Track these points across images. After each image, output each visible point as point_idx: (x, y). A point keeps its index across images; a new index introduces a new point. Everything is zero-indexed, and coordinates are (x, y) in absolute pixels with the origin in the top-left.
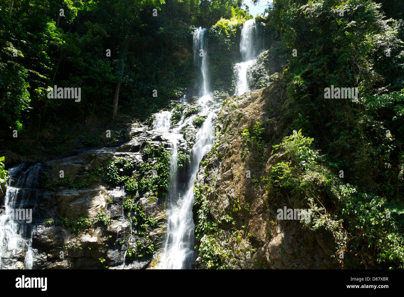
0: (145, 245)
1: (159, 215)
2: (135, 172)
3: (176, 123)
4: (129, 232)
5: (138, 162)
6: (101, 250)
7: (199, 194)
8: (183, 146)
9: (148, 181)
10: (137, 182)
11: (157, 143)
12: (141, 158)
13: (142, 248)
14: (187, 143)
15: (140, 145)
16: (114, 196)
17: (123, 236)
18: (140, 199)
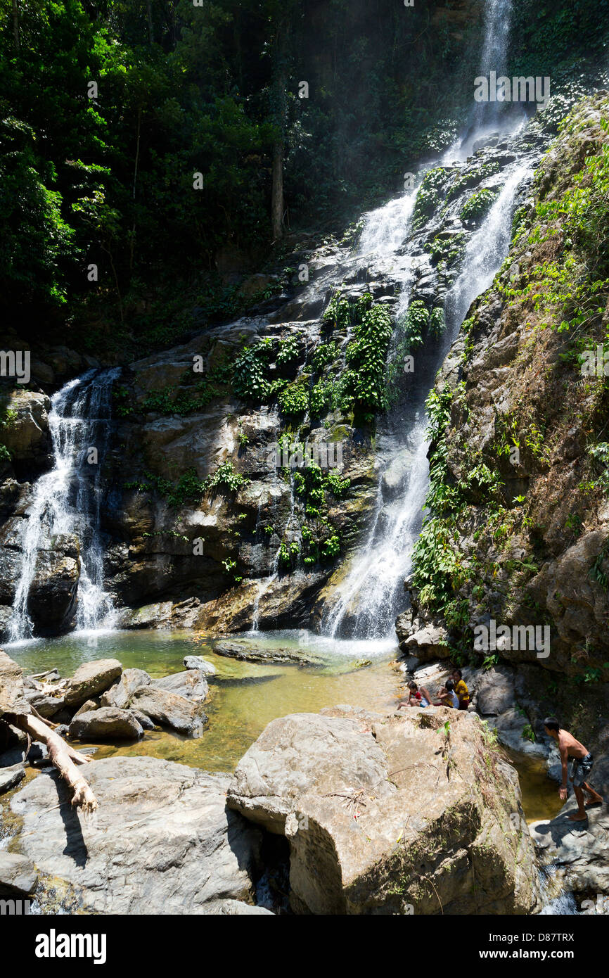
0: (319, 537)
1: (355, 469)
2: (303, 369)
3: (422, 226)
4: (286, 508)
5: (309, 343)
6: (226, 543)
8: (426, 285)
9: (330, 387)
10: (307, 393)
11: (356, 288)
12: (319, 332)
13: (312, 542)
14: (437, 277)
15: (322, 300)
16: (252, 427)
17: (271, 516)
18: (310, 432)
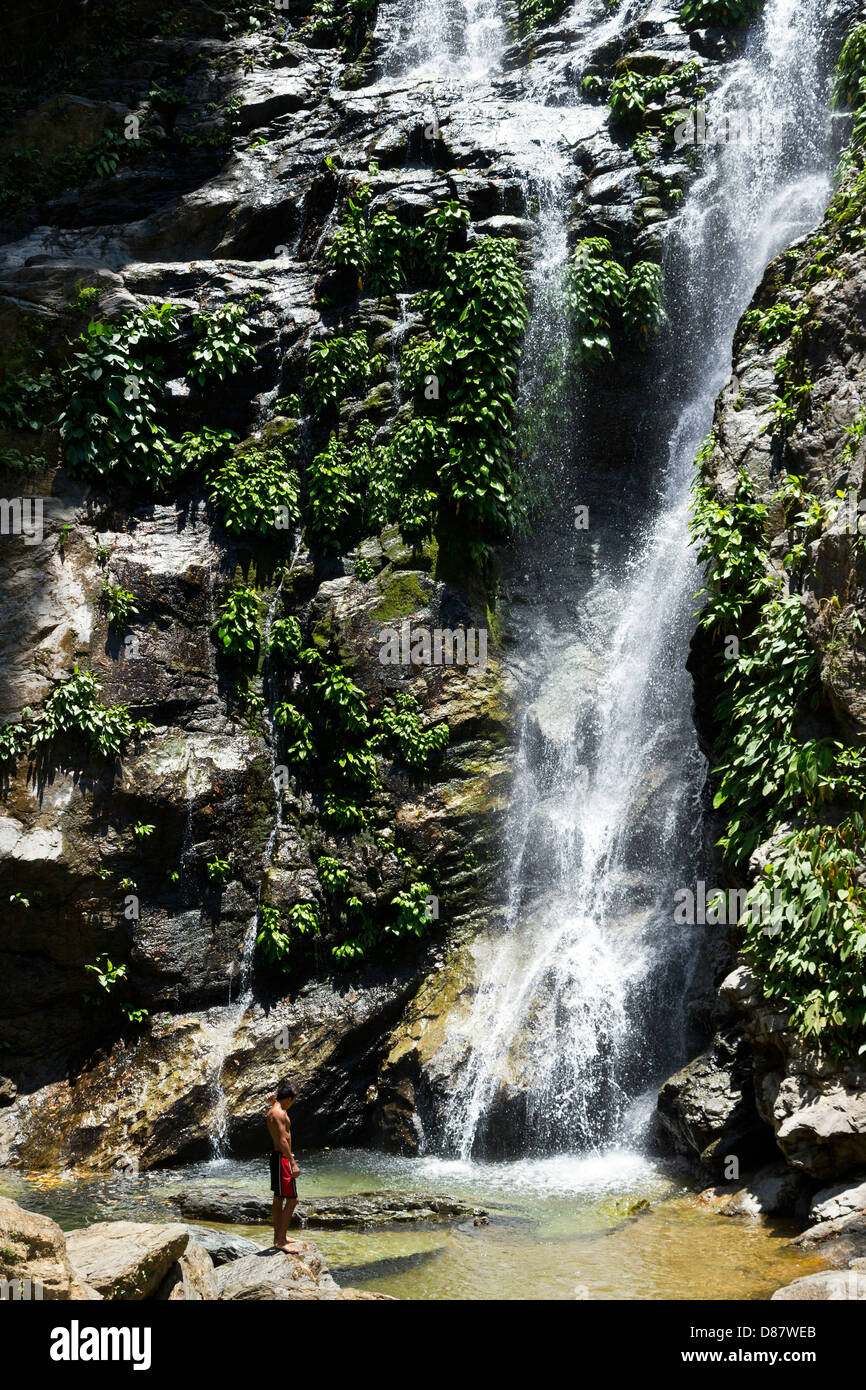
0: (374, 886)
1: (457, 696)
2: (273, 404)
3: (552, 19)
4: (262, 805)
5: (288, 329)
6: (94, 909)
7: (734, 549)
8: (612, 196)
9: (364, 462)
10: (293, 473)
11: (414, 183)
12: (307, 296)
13: (354, 901)
14: (639, 176)
15: (294, 200)
16: (143, 568)
17: (224, 829)
18: (317, 588)
